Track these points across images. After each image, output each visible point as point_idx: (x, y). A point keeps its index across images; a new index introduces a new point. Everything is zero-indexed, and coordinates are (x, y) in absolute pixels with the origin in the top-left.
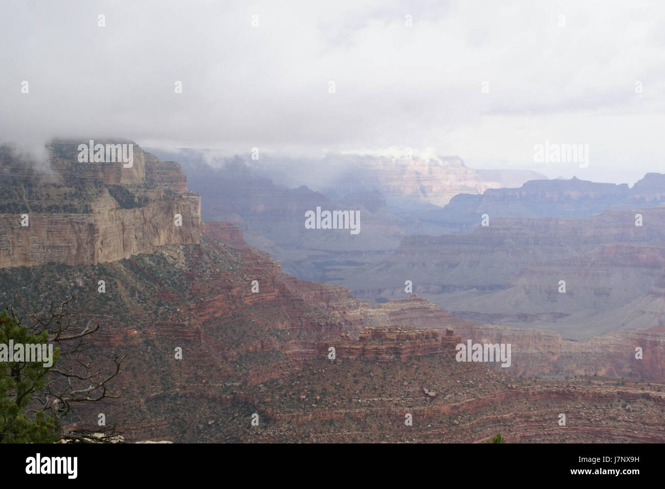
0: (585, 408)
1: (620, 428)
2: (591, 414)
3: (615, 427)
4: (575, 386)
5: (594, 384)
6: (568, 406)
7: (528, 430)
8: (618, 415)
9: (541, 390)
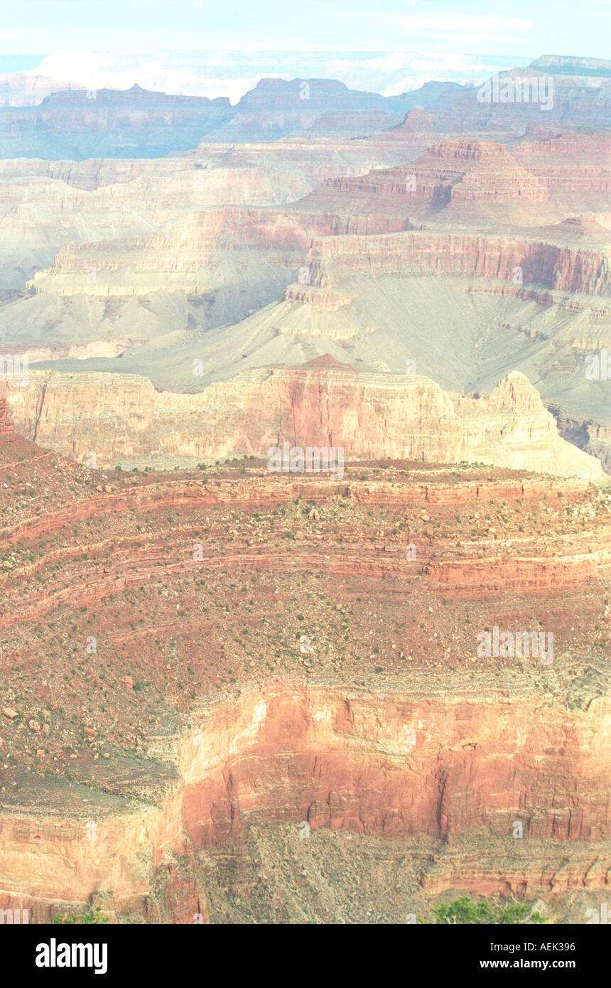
0: (237, 521)
1: (300, 552)
2: (249, 531)
3: (289, 550)
4: (219, 481)
5: (251, 475)
6: (208, 519)
7: (139, 570)
8: (296, 529)
9: (157, 492)
